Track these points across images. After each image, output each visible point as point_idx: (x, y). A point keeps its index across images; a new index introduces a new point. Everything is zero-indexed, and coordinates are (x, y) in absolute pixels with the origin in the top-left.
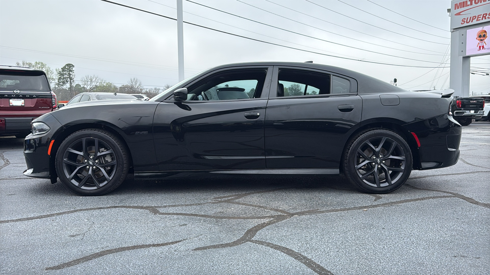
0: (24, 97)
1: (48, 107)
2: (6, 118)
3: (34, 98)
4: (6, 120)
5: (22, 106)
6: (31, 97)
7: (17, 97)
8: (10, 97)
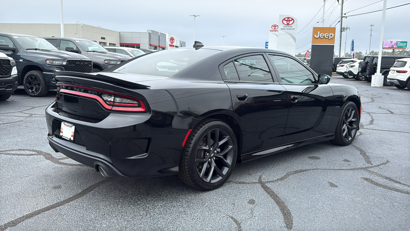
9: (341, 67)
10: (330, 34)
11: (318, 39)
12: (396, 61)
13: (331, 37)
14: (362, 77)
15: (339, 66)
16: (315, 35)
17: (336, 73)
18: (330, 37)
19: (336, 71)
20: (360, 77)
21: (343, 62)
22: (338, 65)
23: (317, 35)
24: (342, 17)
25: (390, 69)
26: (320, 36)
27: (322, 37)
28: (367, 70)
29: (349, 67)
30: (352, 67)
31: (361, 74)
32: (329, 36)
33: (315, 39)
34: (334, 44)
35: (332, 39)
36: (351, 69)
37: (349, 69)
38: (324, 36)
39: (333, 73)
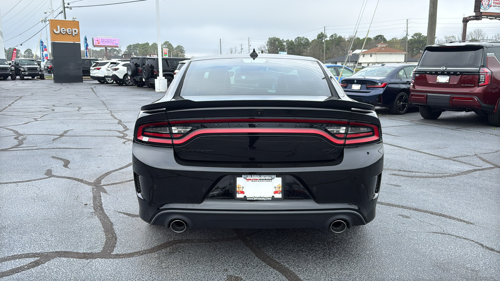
0: (448, 74)
1: (472, 85)
2: (428, 94)
3: (458, 75)
4: (428, 97)
5: (446, 83)
6: (455, 73)
7: (443, 73)
8: (437, 73)
9: (97, 71)
10: (74, 30)
11: (58, 35)
12: (179, 63)
13: (76, 33)
14: (129, 82)
15: (94, 69)
16: (55, 30)
17: (90, 77)
18: (74, 33)
19: (90, 76)
20: (126, 82)
21: (99, 64)
22: (91, 68)
23: (57, 30)
24: (64, 8)
25: (175, 72)
26: (60, 32)
27: (64, 33)
28: (143, 74)
29: (111, 70)
30: (116, 69)
31: (131, 78)
32: (72, 32)
33: (56, 35)
34: (80, 42)
35: (76, 36)
36: (115, 73)
37: (112, 72)
38: (66, 32)
39: (83, 77)
